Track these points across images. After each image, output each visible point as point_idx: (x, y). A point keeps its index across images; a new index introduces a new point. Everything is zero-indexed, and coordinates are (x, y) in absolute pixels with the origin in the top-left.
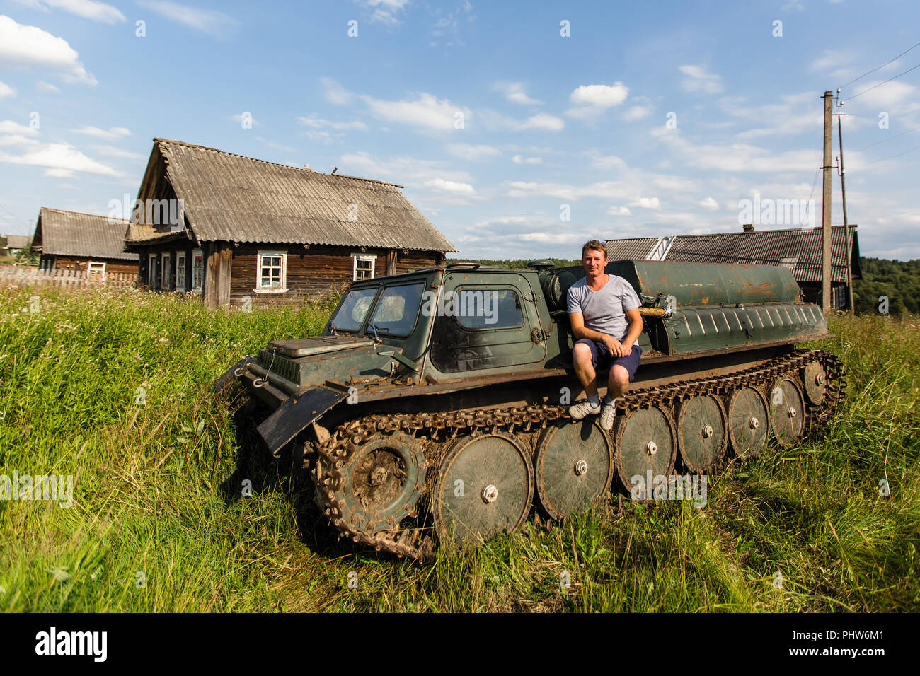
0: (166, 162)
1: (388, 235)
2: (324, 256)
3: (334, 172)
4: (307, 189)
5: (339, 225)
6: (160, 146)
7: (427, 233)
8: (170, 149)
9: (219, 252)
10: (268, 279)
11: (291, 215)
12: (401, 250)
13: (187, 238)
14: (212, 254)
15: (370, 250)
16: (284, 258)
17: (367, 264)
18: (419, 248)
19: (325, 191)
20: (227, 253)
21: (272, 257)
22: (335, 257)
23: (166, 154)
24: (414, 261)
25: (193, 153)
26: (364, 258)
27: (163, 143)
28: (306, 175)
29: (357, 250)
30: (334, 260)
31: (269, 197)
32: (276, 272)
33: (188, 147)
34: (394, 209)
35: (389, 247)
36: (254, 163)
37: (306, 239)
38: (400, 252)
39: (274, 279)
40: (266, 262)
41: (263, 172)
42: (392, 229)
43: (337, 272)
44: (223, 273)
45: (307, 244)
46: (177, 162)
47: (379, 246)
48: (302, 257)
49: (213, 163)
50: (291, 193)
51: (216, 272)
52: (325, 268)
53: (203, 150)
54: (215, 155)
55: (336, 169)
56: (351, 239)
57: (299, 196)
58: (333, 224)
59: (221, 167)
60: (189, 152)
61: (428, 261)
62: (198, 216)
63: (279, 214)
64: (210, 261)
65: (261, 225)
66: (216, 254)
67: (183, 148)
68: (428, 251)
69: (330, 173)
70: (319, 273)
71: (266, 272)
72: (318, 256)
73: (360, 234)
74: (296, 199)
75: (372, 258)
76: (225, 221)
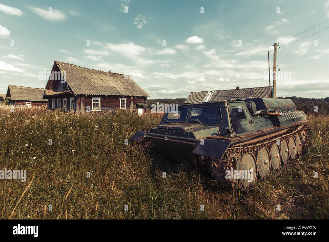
0: (59, 69)
1: (129, 91)
2: (111, 99)
3: (110, 71)
4: (103, 77)
5: (115, 89)
6: (56, 64)
7: (141, 91)
8: (60, 65)
9: (80, 98)
10: (95, 107)
11: (100, 86)
12: (134, 96)
13: (70, 94)
14: (78, 99)
15: (125, 97)
16: (100, 100)
17: (124, 101)
18: (139, 96)
19: (108, 78)
20: (83, 98)
21: (96, 99)
22: (114, 99)
23: (59, 66)
24: (138, 100)
25: (67, 66)
26: (123, 99)
27: (57, 63)
28: (101, 73)
29: (121, 97)
30: (114, 100)
31: (92, 80)
32: (97, 104)
33: (65, 64)
34: (130, 83)
35: (131, 95)
36: (85, 69)
37: (106, 94)
38: (134, 97)
39: (97, 107)
40: (94, 101)
41: (89, 72)
42: (130, 90)
43: (115, 104)
44: (82, 105)
45: (107, 95)
46: (63, 69)
47: (128, 95)
48: (105, 99)
49: (73, 69)
50: (98, 78)
51: (80, 105)
52: (112, 103)
53: (69, 65)
54: (73, 66)
55: (110, 70)
56: (119, 93)
57: (101, 80)
58: (113, 88)
59: (76, 71)
60: (66, 65)
61: (142, 100)
62: (73, 87)
63: (97, 86)
64: (78, 101)
65: (92, 89)
66: (79, 99)
67: (63, 64)
68: (142, 97)
69: (108, 72)
70: (110, 104)
71: (94, 104)
72: (109, 99)
73: (121, 91)
74: (100, 80)
75: (125, 99)
76: (82, 88)
